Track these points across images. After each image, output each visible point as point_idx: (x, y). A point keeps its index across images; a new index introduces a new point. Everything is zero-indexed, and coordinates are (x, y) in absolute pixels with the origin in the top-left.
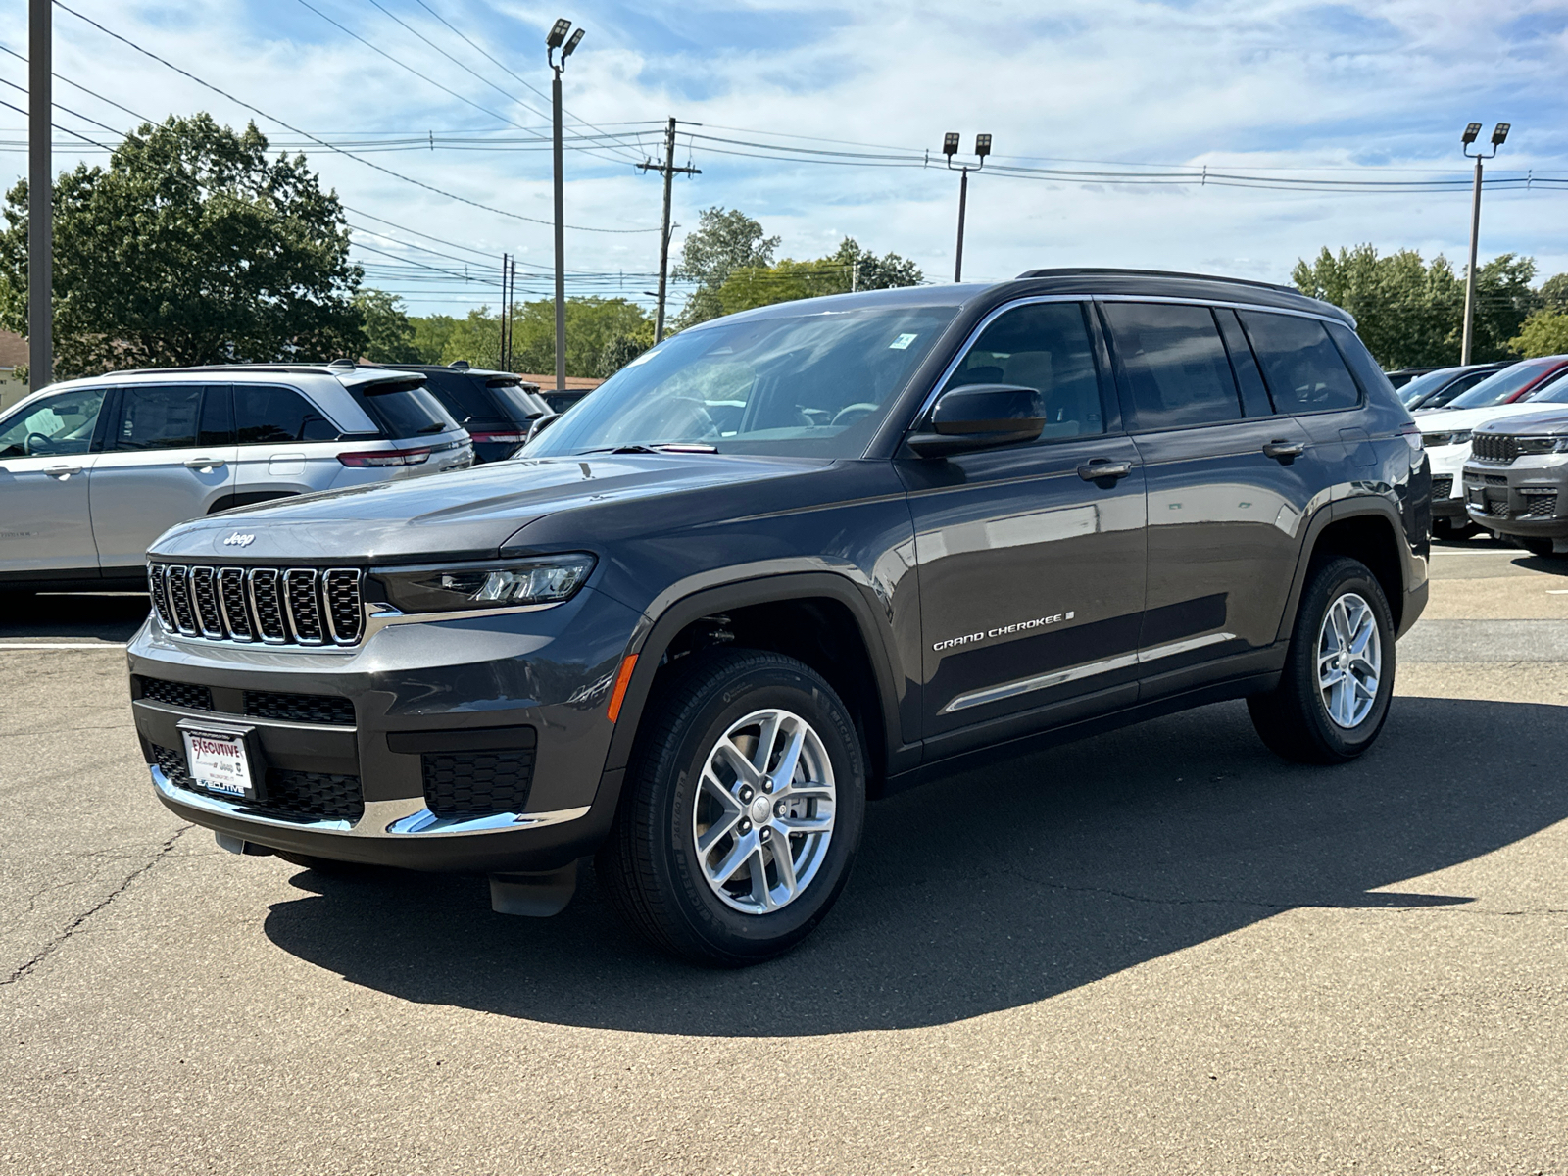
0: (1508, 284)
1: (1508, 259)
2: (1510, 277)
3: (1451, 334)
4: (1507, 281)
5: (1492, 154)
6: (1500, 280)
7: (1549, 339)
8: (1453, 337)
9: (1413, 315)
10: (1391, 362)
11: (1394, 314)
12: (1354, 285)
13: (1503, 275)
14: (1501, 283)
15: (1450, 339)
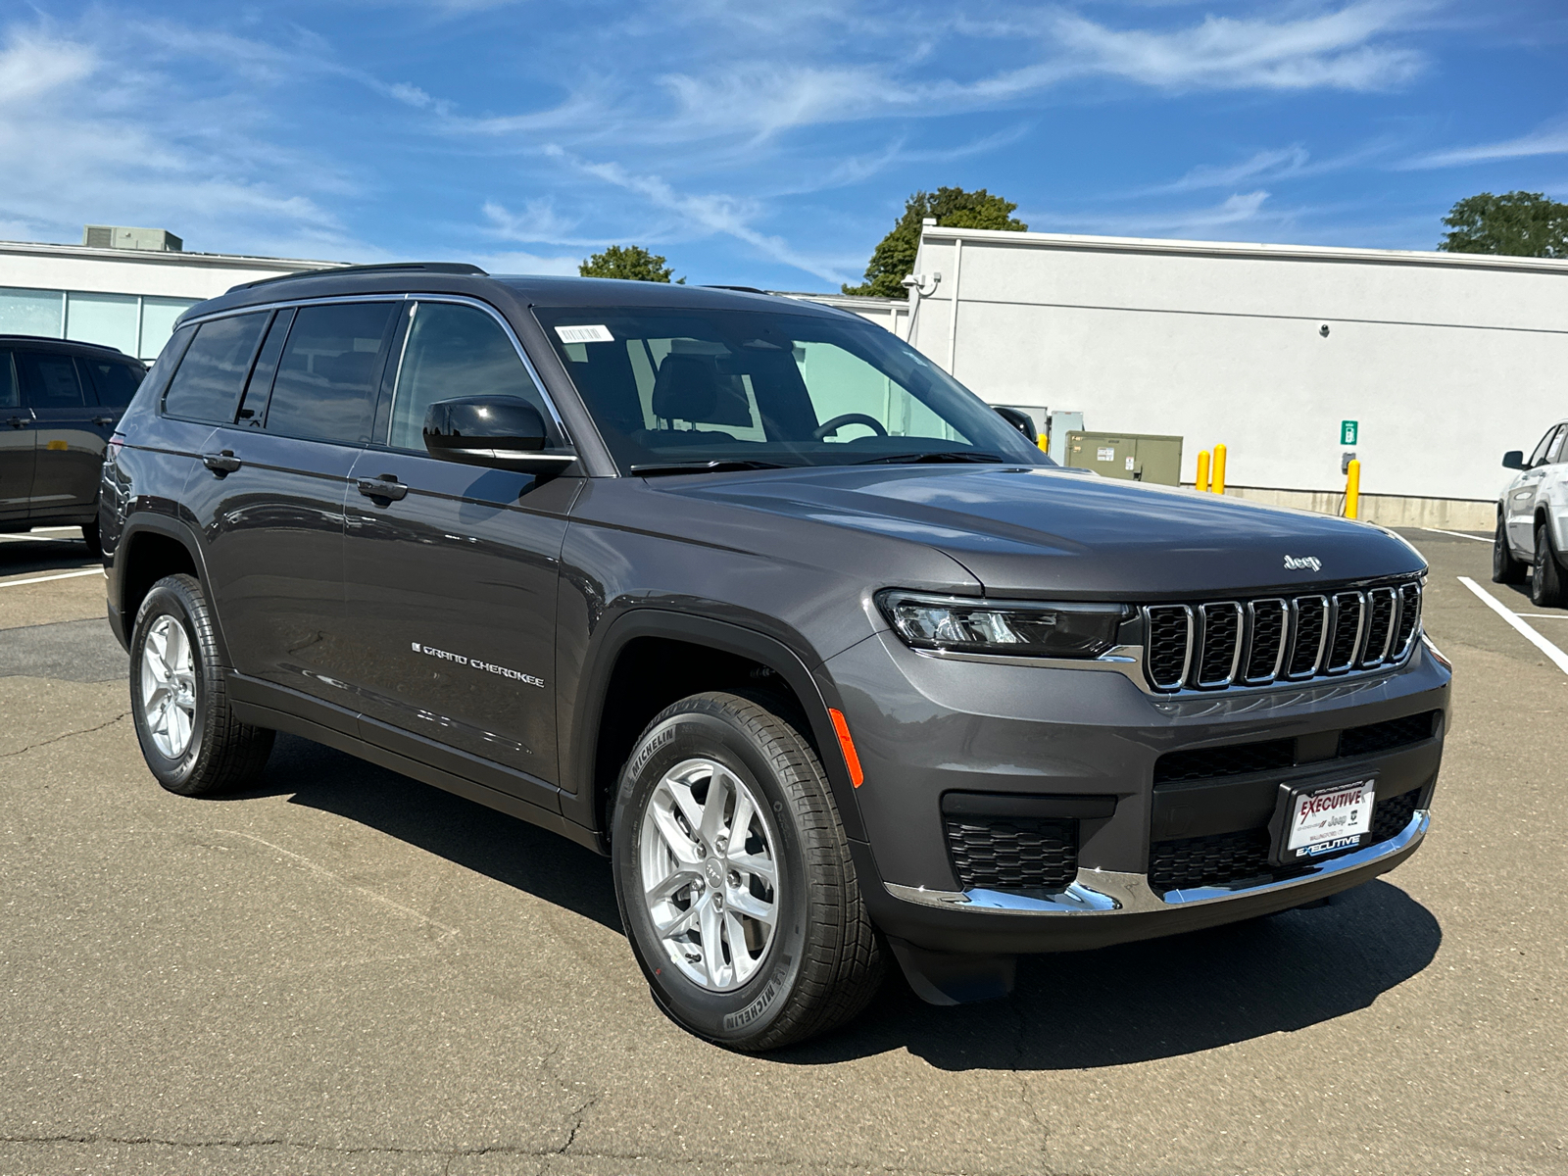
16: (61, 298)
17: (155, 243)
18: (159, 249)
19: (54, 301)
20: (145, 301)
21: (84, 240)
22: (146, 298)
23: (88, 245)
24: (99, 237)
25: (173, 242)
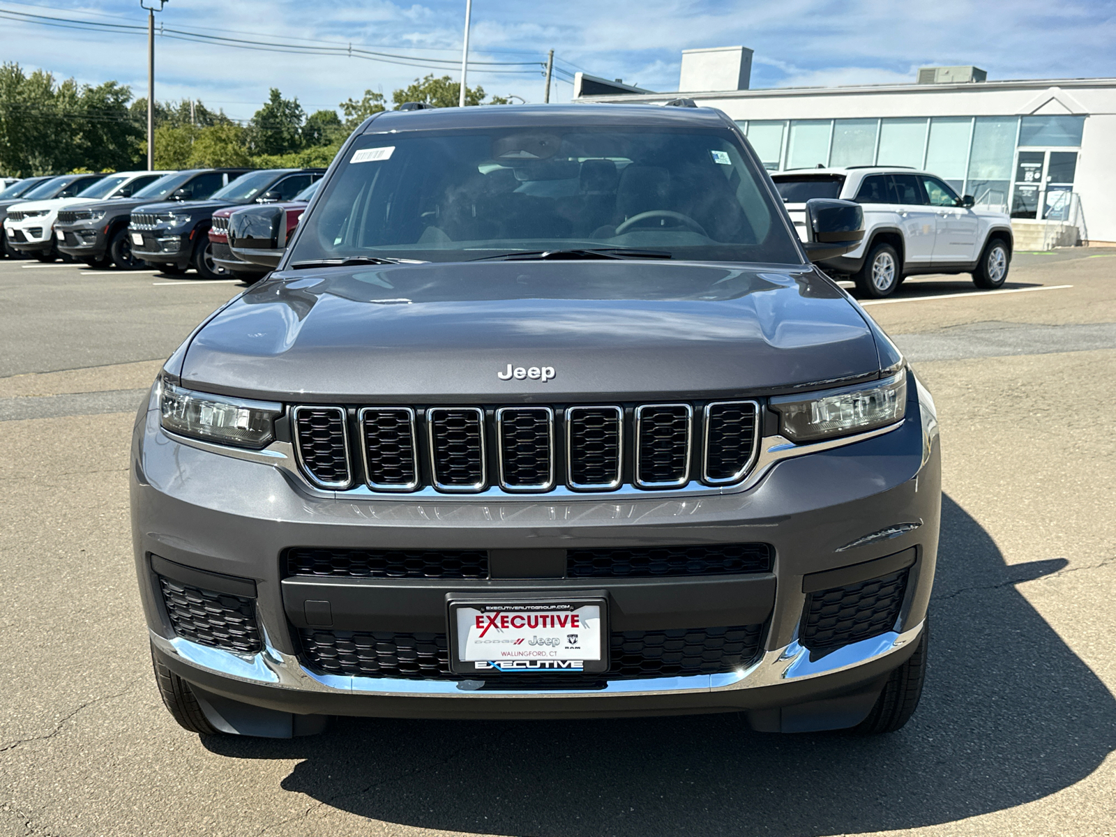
0: (112, 102)
1: (113, 85)
2: (115, 97)
3: (79, 136)
4: (112, 100)
5: (160, 9)
6: (109, 99)
7: (168, 145)
8: (80, 139)
9: (49, 120)
10: (37, 154)
11: (36, 120)
12: (4, 94)
13: (109, 96)
14: (109, 102)
15: (78, 141)
16: (877, 123)
17: (965, 76)
18: (967, 80)
19: (872, 126)
20: (933, 121)
21: (915, 79)
22: (934, 119)
23: (920, 83)
24: (927, 76)
25: (979, 74)
